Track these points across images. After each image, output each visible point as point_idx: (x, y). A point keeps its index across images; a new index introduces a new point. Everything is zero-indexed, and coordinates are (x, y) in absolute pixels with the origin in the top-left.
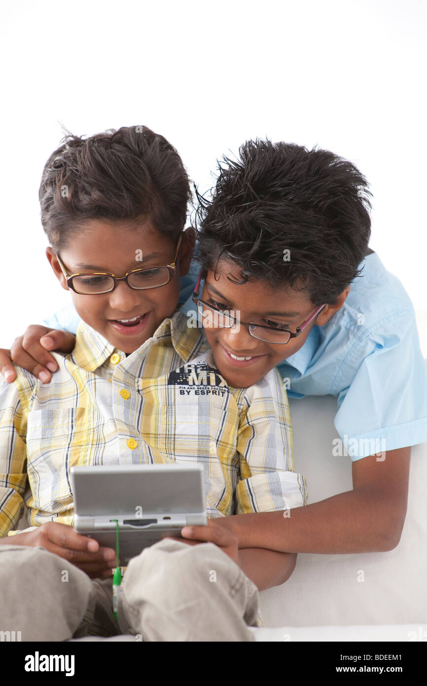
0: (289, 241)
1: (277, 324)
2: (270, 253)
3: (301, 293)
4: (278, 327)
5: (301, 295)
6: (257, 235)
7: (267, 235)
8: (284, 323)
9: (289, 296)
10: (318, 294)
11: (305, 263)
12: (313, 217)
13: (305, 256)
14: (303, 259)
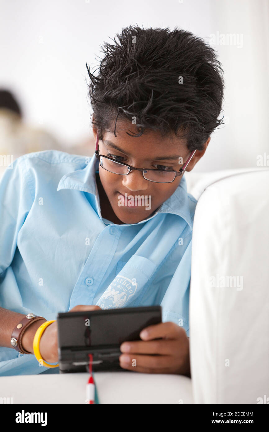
0: (173, 98)
1: (165, 167)
2: (161, 108)
3: (182, 140)
4: (166, 169)
5: (181, 141)
6: (149, 96)
7: (157, 94)
8: (169, 165)
9: (173, 143)
10: (193, 140)
11: (187, 113)
12: (187, 78)
13: (187, 108)
14: (186, 111)
